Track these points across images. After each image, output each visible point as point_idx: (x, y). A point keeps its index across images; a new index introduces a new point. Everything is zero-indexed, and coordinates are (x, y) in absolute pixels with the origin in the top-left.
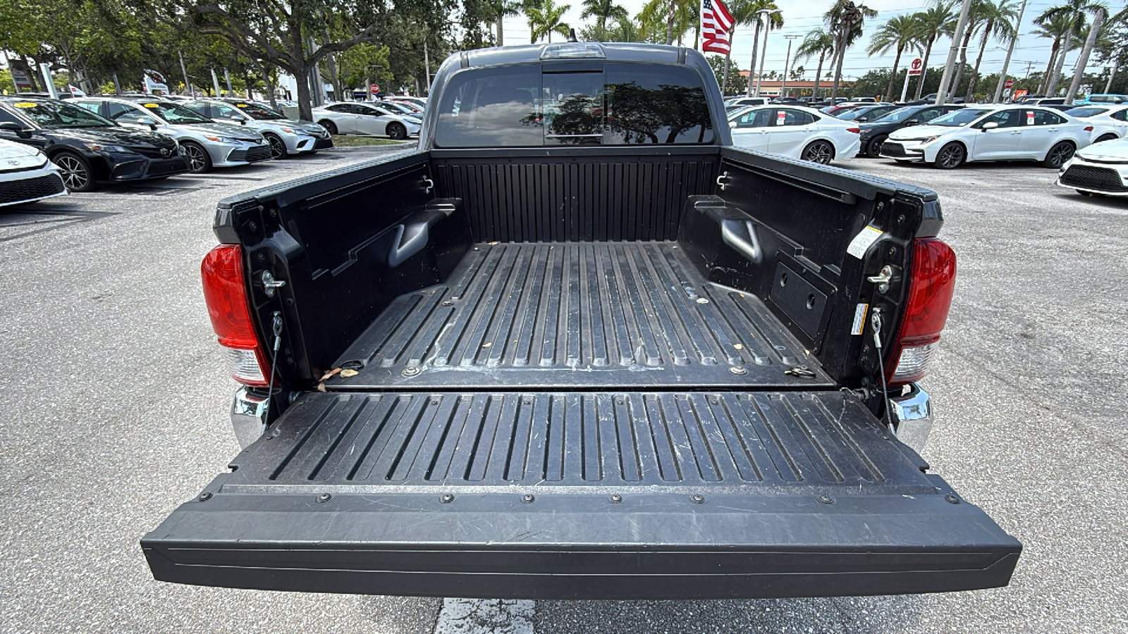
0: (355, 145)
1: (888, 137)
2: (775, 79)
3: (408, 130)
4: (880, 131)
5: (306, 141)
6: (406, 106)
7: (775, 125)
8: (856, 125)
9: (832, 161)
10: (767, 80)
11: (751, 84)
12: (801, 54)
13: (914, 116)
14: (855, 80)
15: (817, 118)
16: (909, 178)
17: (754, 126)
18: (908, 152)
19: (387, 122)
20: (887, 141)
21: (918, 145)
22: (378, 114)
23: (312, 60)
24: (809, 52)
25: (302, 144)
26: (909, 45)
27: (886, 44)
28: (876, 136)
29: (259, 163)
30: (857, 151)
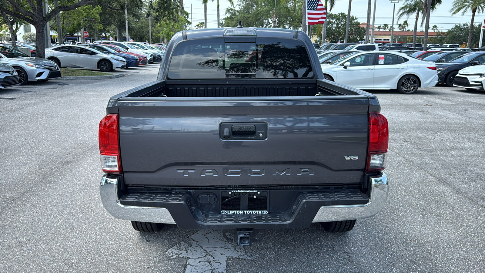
0: (75, 76)
1: (458, 73)
2: (387, 30)
3: (114, 65)
4: (454, 68)
5: (42, 73)
6: (111, 48)
7: (377, 64)
8: (433, 65)
9: (419, 89)
10: (381, 30)
11: (368, 33)
12: (403, 13)
13: (477, 58)
14: (446, 31)
15: (406, 60)
16: (472, 101)
17: (364, 64)
18: (471, 83)
19: (98, 59)
20: (458, 75)
21: (477, 78)
22: (93, 53)
23: (49, 17)
24: (409, 12)
25: (40, 74)
26: (480, 9)
27: (464, 7)
28: (451, 72)
29: (8, 88)
30: (436, 82)
